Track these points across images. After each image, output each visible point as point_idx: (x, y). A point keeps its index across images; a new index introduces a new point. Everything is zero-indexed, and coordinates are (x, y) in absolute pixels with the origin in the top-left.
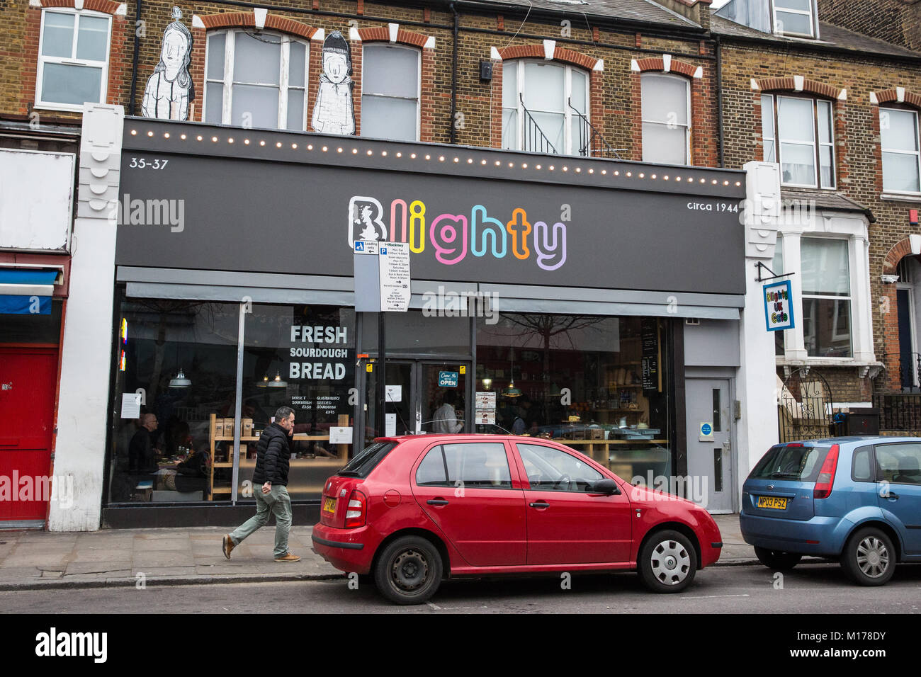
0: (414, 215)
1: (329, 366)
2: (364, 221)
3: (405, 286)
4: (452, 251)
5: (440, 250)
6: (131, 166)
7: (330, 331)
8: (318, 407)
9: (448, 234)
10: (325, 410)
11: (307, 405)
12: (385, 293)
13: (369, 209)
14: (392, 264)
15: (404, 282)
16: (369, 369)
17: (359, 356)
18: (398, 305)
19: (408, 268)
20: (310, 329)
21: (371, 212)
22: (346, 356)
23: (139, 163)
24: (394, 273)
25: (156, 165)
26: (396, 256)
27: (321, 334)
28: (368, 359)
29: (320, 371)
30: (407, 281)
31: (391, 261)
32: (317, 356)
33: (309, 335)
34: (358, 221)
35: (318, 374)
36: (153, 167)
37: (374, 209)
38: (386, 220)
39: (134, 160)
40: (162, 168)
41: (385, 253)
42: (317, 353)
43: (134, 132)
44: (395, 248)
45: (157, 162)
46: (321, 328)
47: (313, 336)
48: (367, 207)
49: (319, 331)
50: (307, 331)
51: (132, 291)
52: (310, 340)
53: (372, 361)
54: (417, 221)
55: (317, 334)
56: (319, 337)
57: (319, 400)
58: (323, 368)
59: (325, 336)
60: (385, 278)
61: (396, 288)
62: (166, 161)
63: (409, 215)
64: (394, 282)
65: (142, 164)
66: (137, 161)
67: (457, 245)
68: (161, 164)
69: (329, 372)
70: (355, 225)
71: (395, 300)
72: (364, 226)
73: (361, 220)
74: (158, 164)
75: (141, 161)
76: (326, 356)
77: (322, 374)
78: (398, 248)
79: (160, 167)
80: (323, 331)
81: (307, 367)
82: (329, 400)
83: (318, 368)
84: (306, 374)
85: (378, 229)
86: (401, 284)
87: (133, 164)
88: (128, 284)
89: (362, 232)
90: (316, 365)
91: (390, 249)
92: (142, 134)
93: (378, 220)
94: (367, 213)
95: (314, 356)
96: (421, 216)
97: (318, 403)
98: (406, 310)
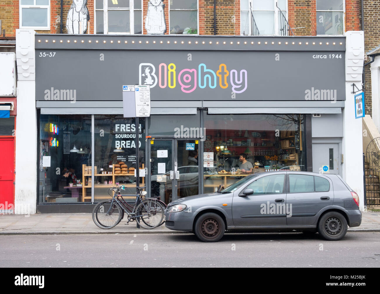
0: (170, 70)
1: (133, 142)
2: (146, 75)
3: (148, 105)
5: (183, 86)
7: (133, 126)
8: (129, 161)
9: (187, 78)
10: (132, 162)
11: (124, 160)
12: (138, 109)
13: (148, 69)
14: (141, 95)
15: (147, 103)
16: (152, 143)
17: (147, 137)
18: (144, 114)
19: (149, 97)
22: (141, 137)
23: (43, 55)
24: (142, 99)
25: (51, 55)
26: (143, 91)
27: (129, 128)
28: (151, 138)
30: (149, 102)
32: (128, 138)
34: (144, 75)
35: (128, 146)
36: (49, 56)
39: (41, 53)
40: (53, 56)
41: (138, 90)
42: (128, 136)
43: (39, 41)
44: (143, 88)
45: (51, 53)
46: (129, 125)
47: (125, 128)
48: (148, 68)
50: (123, 126)
51: (43, 112)
52: (124, 130)
53: (153, 139)
54: (172, 73)
55: (127, 128)
57: (129, 158)
60: (138, 102)
61: (143, 106)
62: (55, 53)
63: (168, 70)
64: (142, 103)
65: (44, 55)
66: (42, 54)
67: (192, 83)
68: (53, 54)
69: (133, 145)
70: (142, 77)
71: (143, 112)
72: (146, 77)
73: (145, 74)
74: (52, 55)
75: (44, 54)
76: (132, 137)
77: (130, 145)
78: (144, 88)
79: (52, 56)
81: (123, 143)
82: (134, 157)
84: (123, 146)
87: (41, 55)
88: (41, 108)
90: (127, 142)
91: (140, 88)
92: (43, 41)
93: (153, 74)
94: (147, 71)
95: (126, 138)
96: (174, 70)
98: (149, 116)
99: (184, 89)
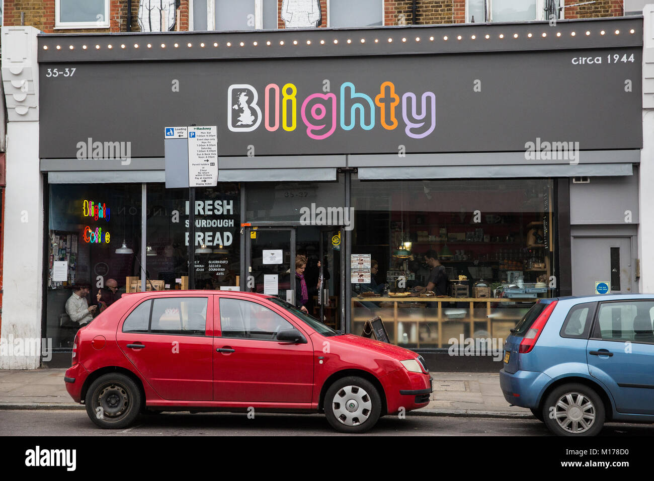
0: (286, 97)
1: (218, 234)
2: (241, 106)
3: (213, 164)
4: (322, 127)
5: (311, 127)
6: (47, 75)
7: (218, 204)
8: (210, 270)
9: (318, 112)
10: (216, 272)
11: (200, 268)
12: (193, 171)
13: (245, 95)
14: (200, 145)
15: (211, 161)
16: (253, 236)
17: (243, 225)
18: (205, 181)
19: (215, 148)
20: (201, 203)
21: (247, 97)
22: (233, 226)
23: (53, 73)
24: (202, 153)
25: (67, 74)
26: (204, 138)
27: (211, 207)
28: (252, 227)
29: (211, 239)
30: (215, 160)
31: (200, 143)
32: (208, 226)
33: (200, 208)
34: (236, 107)
35: (209, 241)
36: (65, 75)
37: (250, 94)
38: (261, 104)
39: (49, 70)
40: (71, 75)
41: (194, 136)
42: (208, 224)
43: (45, 48)
44: (203, 131)
45: (67, 70)
46: (211, 202)
47: (204, 209)
48: (243, 94)
49: (209, 205)
50: (199, 205)
51: (53, 179)
52: (202, 213)
53: (255, 229)
54: (289, 102)
55: (207, 207)
56: (209, 210)
57: (210, 264)
58: (213, 236)
59: (214, 208)
60: (193, 158)
61: (204, 166)
62: (74, 69)
63: (281, 97)
64: (202, 161)
65: (55, 74)
66: (52, 71)
67: (327, 121)
68: (71, 71)
69: (218, 240)
70: (233, 110)
71: (203, 177)
72: (241, 110)
73: (239, 106)
74: (68, 72)
75: (55, 71)
76: (215, 226)
77: (213, 241)
78: (206, 131)
79: (70, 74)
80: (213, 205)
81: (199, 236)
82: (219, 264)
83: (209, 236)
84: (199, 241)
85: (254, 112)
86: (209, 163)
87: (49, 74)
88: (49, 173)
89: (240, 116)
90: (207, 234)
92: (52, 48)
93: (254, 105)
94: (243, 99)
95: (205, 226)
96: (293, 97)
97: (210, 266)
98: (214, 184)
99: (313, 132)
